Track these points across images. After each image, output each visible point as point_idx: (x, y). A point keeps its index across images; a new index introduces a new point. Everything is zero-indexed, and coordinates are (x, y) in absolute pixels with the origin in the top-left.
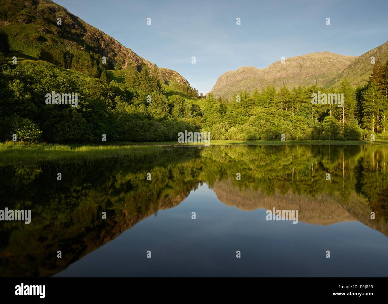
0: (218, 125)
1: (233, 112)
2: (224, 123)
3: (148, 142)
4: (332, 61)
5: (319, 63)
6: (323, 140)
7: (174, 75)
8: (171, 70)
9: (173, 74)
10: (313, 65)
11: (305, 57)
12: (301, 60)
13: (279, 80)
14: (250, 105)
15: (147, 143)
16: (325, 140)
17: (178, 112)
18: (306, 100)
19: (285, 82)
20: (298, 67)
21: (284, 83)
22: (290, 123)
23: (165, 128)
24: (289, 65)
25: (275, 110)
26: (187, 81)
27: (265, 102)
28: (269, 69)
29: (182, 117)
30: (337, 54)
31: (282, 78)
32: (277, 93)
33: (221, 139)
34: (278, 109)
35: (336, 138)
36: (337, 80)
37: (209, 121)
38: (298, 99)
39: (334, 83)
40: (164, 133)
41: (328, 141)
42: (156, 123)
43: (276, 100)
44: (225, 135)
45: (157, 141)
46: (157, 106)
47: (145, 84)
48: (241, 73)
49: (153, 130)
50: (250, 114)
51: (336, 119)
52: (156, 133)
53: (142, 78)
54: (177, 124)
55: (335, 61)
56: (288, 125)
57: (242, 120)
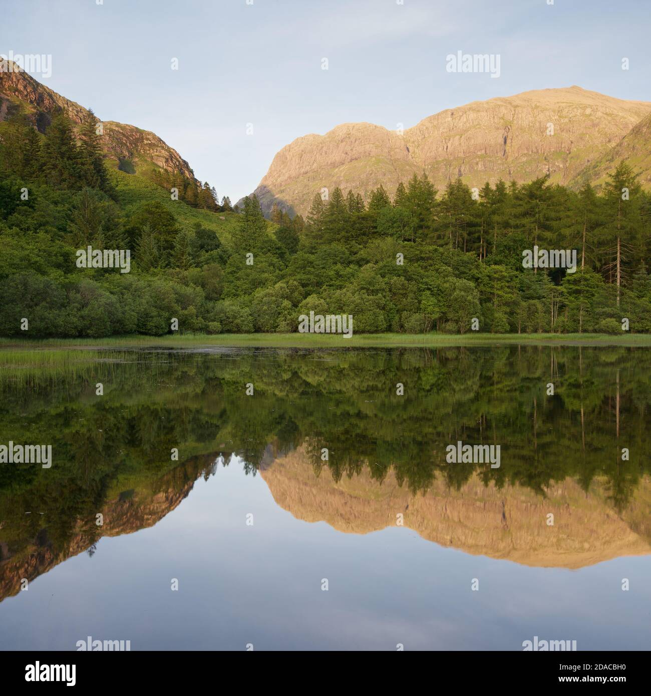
0: (270, 290)
1: (314, 251)
2: (288, 282)
3: (58, 338)
4: (590, 115)
5: (556, 117)
6: (562, 332)
7: (147, 144)
8: (137, 128)
9: (145, 142)
10: (540, 122)
11: (518, 102)
12: (506, 109)
13: (448, 163)
14: (364, 234)
15: (59, 340)
16: (568, 332)
17: (155, 251)
18: (518, 222)
19: (462, 170)
20: (498, 129)
21: (460, 171)
22: (472, 284)
23: (114, 298)
24: (475, 123)
25: (431, 248)
26: (184, 162)
27: (404, 226)
28: (418, 132)
29: (167, 265)
30: (603, 96)
31: (455, 158)
32: (438, 198)
33: (278, 329)
34: (442, 246)
35: (597, 327)
36: (603, 166)
37: (245, 277)
38: (496, 218)
39: (595, 175)
40: (110, 312)
41: (576, 334)
42: (86, 283)
43: (437, 218)
44: (289, 317)
45: (87, 336)
46: (91, 234)
47: (60, 167)
48: (342, 141)
49: (76, 305)
50: (363, 259)
51: (598, 276)
52: (85, 312)
53: (48, 149)
54: (150, 286)
55: (599, 114)
56: (467, 290)
57: (337, 273)
